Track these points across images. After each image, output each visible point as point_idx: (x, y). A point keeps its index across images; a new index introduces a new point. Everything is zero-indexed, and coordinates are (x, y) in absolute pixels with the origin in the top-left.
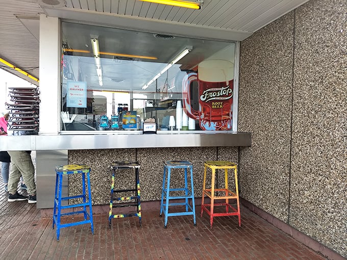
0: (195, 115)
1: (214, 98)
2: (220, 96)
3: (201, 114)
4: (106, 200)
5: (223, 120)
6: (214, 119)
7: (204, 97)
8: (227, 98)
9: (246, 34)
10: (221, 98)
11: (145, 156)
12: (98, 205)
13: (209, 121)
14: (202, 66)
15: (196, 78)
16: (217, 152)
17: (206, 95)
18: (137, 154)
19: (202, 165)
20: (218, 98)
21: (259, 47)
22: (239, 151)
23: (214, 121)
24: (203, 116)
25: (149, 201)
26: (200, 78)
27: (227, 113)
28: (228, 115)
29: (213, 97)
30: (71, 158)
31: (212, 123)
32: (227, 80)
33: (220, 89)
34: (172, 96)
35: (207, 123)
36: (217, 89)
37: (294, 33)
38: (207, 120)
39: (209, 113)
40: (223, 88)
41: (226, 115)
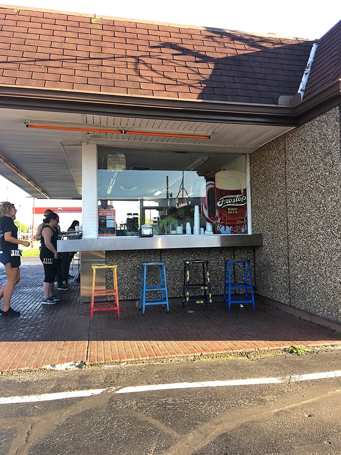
0: (212, 219)
1: (230, 205)
2: (236, 203)
3: (218, 219)
4: (137, 296)
5: (238, 225)
6: (229, 223)
7: (220, 204)
8: (242, 205)
9: (253, 149)
10: (237, 205)
11: (168, 258)
12: (130, 300)
13: (225, 226)
14: (219, 176)
15: (213, 186)
16: (234, 253)
17: (222, 201)
18: (161, 256)
19: (220, 265)
20: (233, 205)
21: (264, 160)
22: (254, 251)
23: (229, 226)
24: (219, 221)
25: (173, 298)
26: (217, 186)
27: (242, 218)
28: (243, 220)
29: (229, 203)
30: (108, 259)
31: (227, 228)
32: (242, 189)
33: (236, 196)
34: (190, 202)
35: (223, 227)
36: (232, 196)
37: (285, 152)
38: (223, 225)
39: (225, 218)
40: (238, 196)
41: (240, 220)
